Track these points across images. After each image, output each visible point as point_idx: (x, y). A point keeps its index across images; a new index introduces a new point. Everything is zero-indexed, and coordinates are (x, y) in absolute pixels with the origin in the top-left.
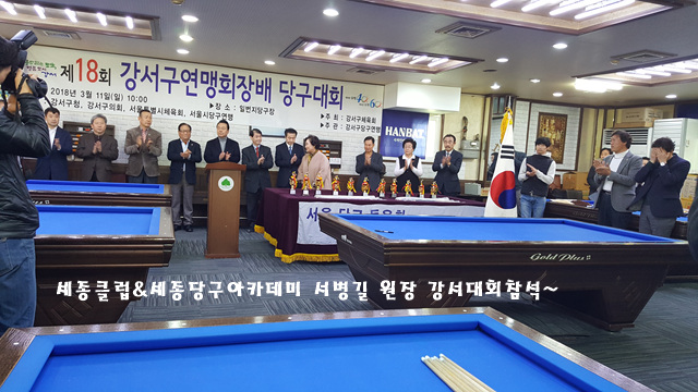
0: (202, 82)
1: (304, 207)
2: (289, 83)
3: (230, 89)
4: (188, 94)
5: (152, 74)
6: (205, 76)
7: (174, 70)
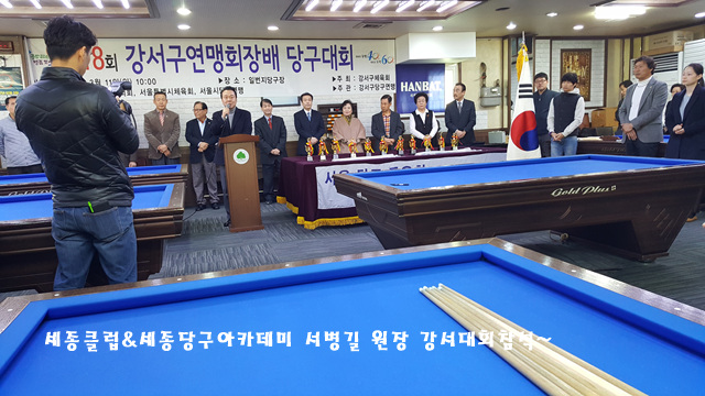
0: (208, 57)
1: (321, 172)
2: (296, 48)
3: (237, 61)
4: (196, 71)
5: (158, 54)
6: (210, 51)
7: (179, 47)
